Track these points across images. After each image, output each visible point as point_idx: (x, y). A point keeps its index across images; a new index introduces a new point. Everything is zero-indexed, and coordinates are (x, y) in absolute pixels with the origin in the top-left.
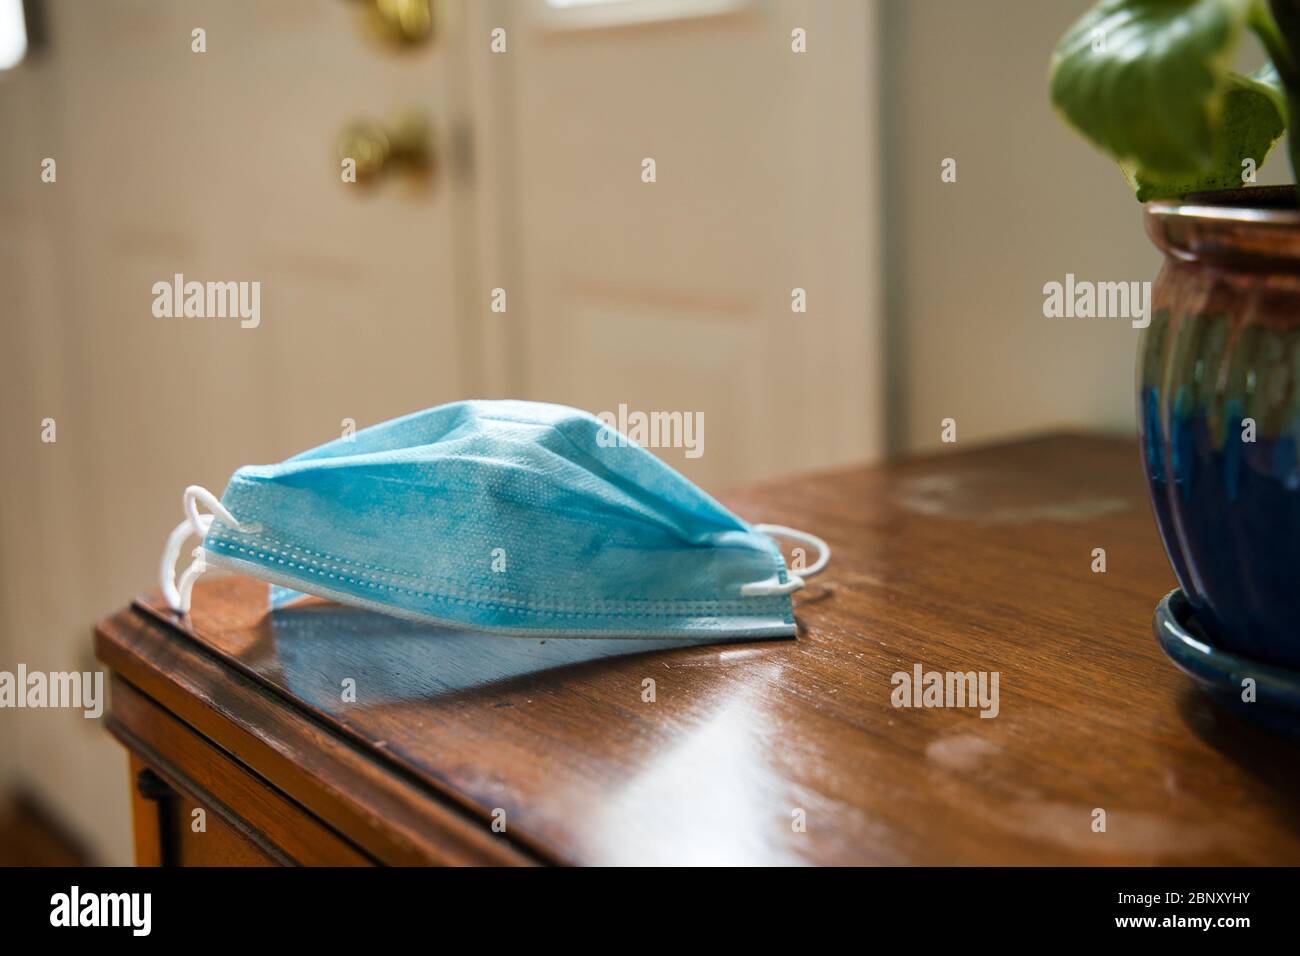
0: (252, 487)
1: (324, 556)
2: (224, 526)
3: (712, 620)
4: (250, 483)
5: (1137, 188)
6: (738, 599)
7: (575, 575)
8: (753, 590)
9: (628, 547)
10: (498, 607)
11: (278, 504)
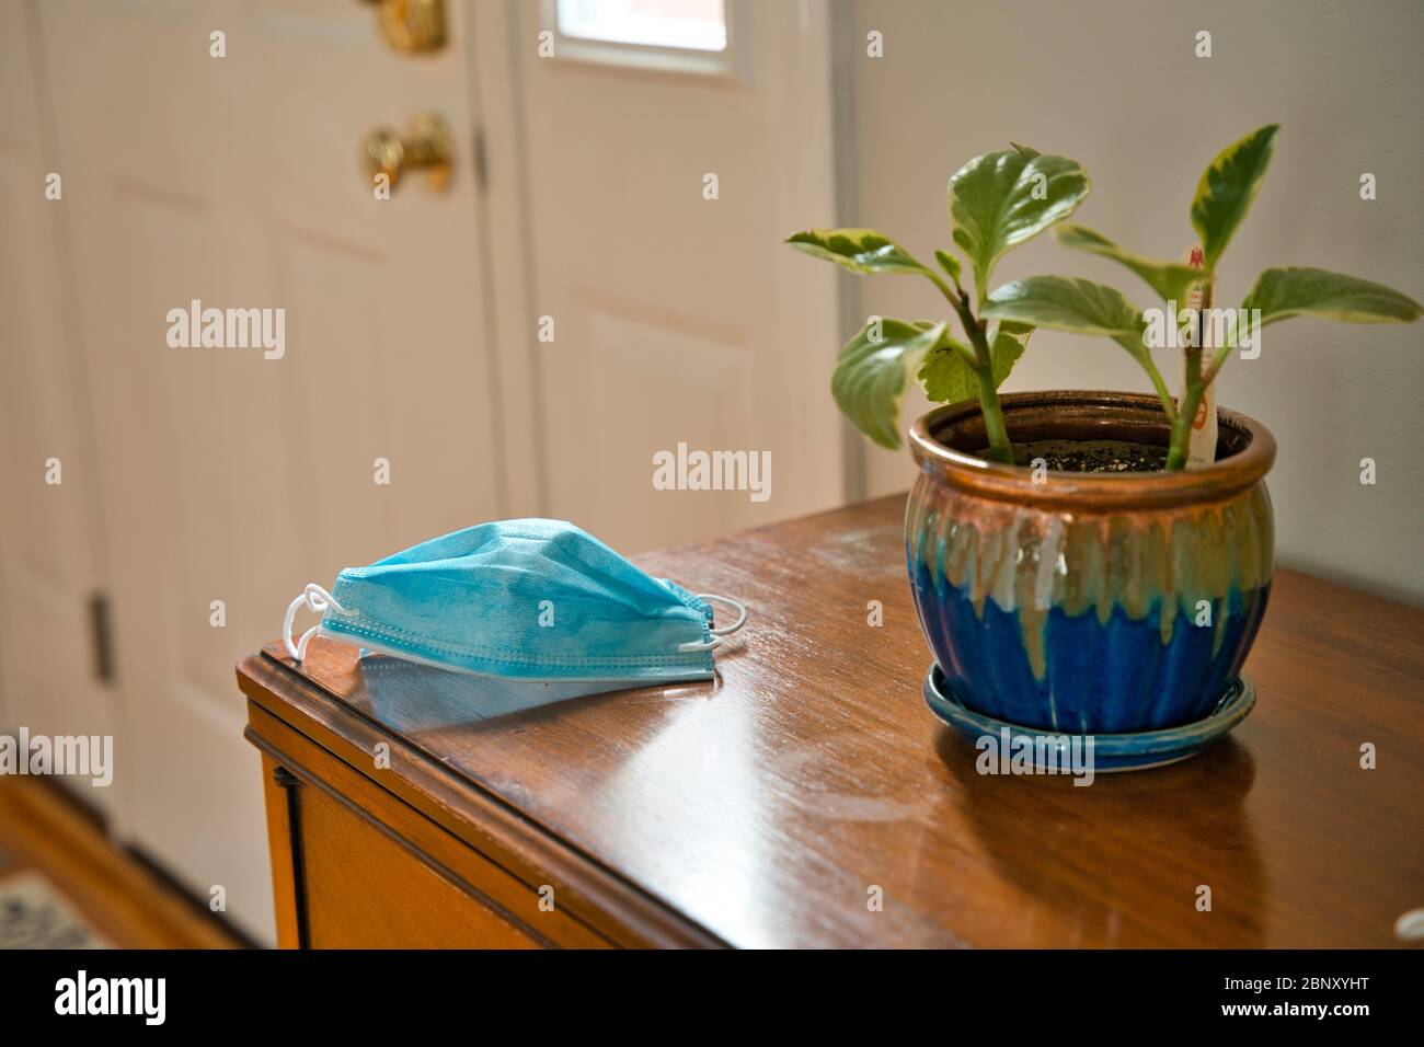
0: (352, 584)
1: (400, 630)
2: (334, 611)
3: (658, 669)
4: (350, 582)
5: (927, 393)
6: (676, 654)
7: (568, 640)
8: (687, 648)
9: (603, 620)
10: (517, 663)
11: (369, 596)
